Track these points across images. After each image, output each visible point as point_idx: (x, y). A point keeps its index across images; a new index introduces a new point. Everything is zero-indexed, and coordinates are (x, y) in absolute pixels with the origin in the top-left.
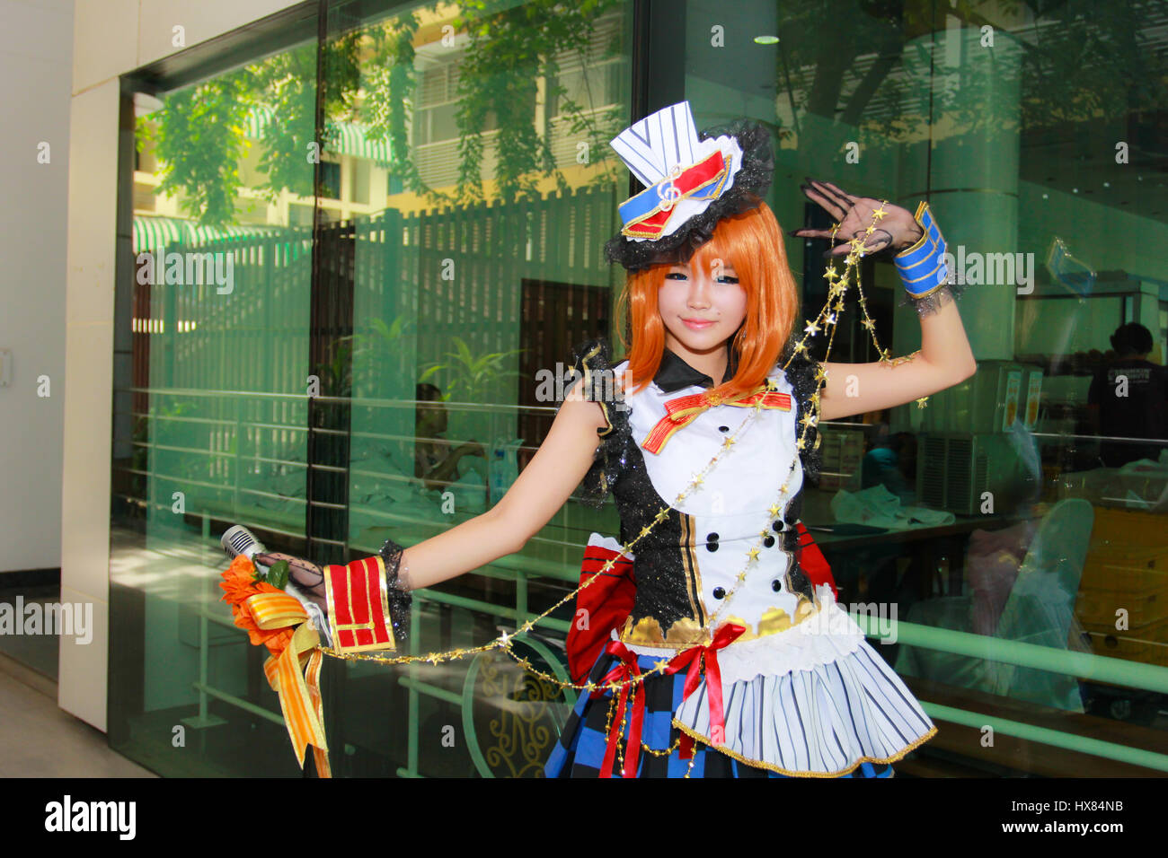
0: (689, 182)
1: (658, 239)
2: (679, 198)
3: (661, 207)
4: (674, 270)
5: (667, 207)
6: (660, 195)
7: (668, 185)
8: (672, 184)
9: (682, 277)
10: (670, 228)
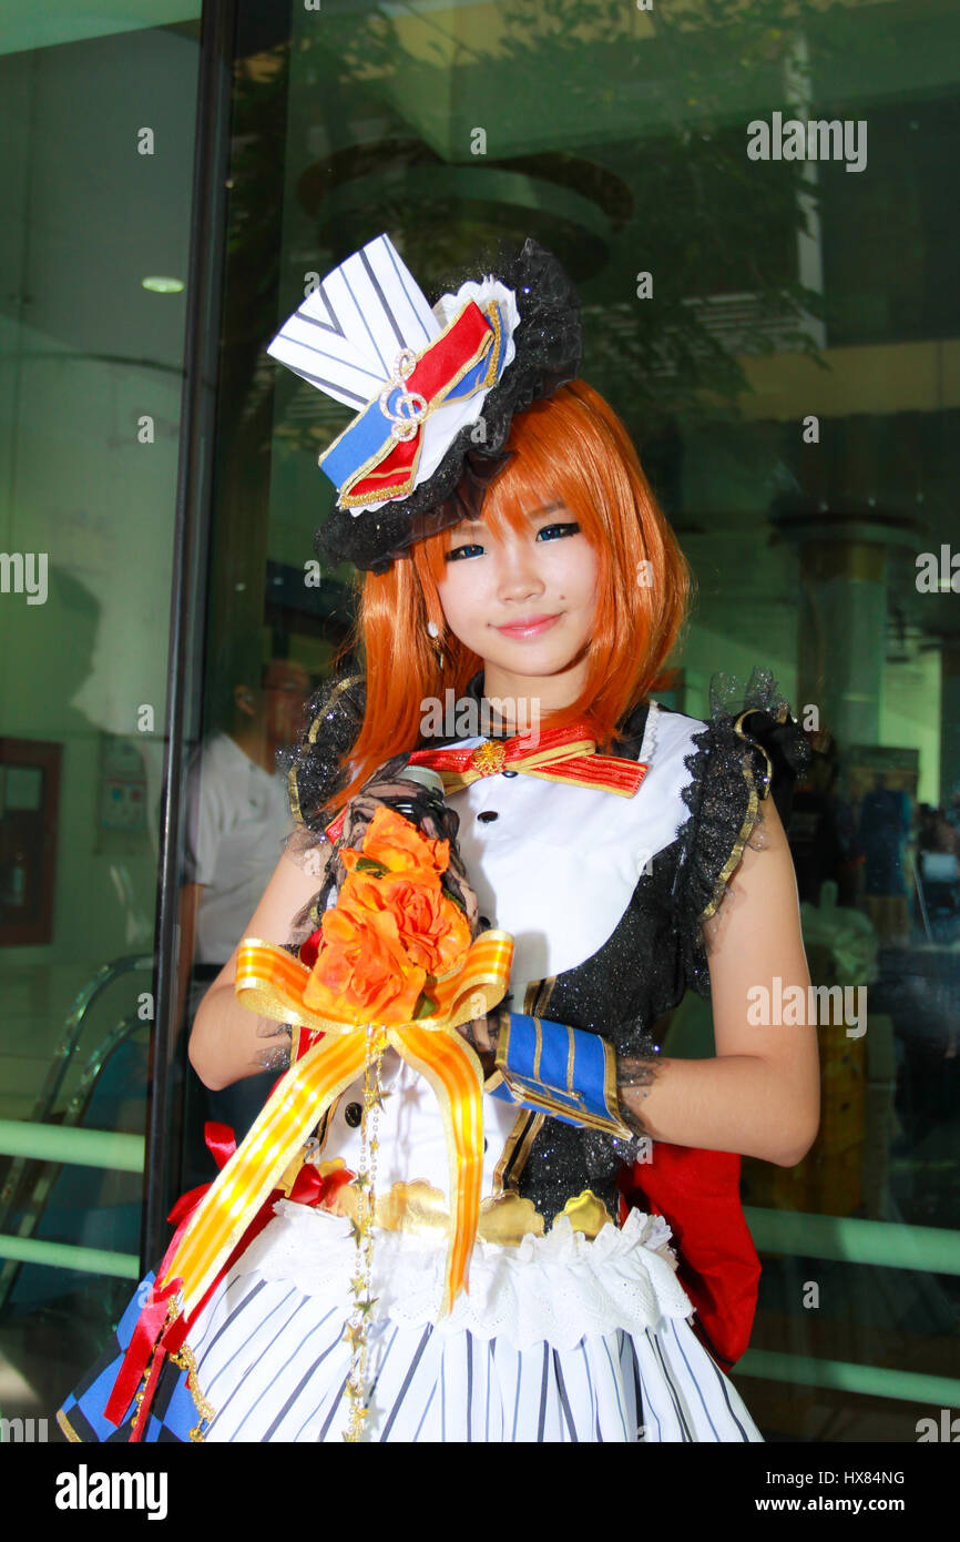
0: (432, 375)
1: (410, 494)
2: (424, 409)
3: (397, 436)
4: (458, 540)
5: (407, 434)
6: (387, 415)
7: (397, 392)
8: (405, 390)
9: (476, 550)
10: (426, 466)
